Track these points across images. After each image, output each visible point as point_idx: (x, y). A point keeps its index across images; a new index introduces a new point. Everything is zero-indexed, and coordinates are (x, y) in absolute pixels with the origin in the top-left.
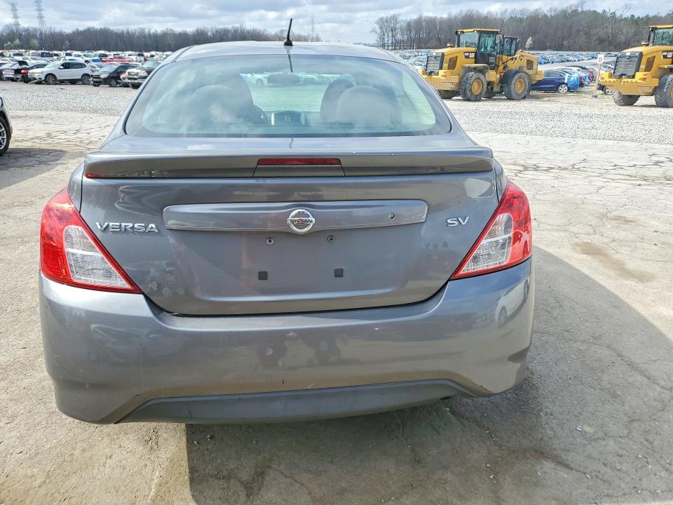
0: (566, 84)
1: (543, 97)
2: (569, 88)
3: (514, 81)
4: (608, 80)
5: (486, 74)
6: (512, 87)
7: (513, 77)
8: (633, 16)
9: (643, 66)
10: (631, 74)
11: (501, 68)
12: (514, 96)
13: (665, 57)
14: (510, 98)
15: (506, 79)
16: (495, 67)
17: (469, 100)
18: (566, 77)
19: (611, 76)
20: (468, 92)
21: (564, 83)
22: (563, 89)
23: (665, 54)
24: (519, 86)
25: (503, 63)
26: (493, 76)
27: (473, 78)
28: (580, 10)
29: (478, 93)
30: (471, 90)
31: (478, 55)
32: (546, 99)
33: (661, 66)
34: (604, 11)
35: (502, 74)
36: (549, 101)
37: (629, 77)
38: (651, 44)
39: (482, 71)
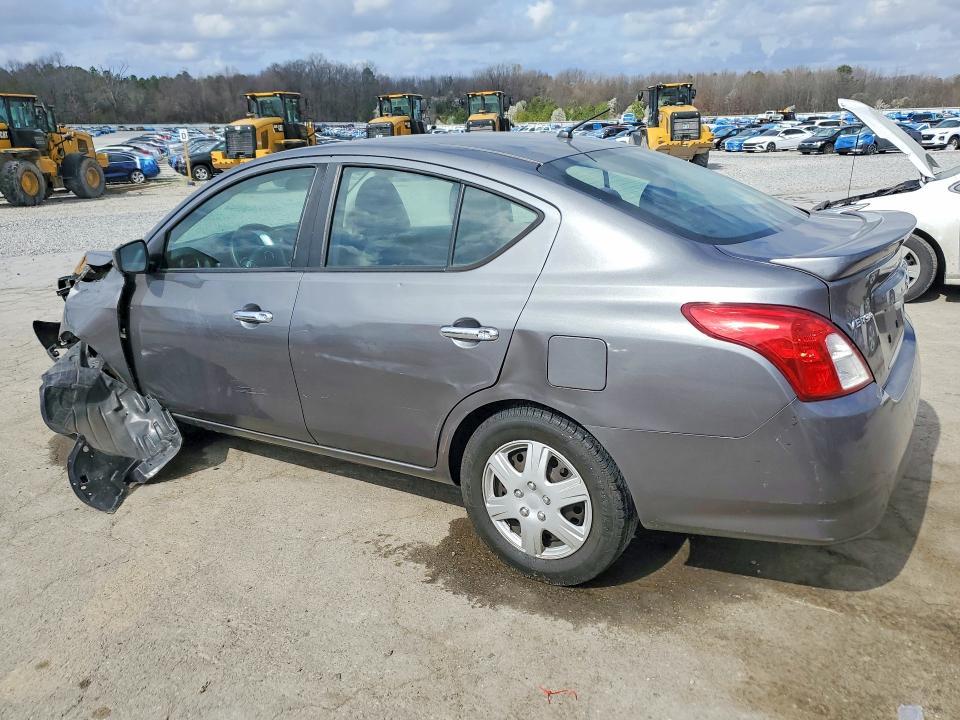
0: (141, 171)
1: (125, 191)
2: (146, 176)
3: (82, 172)
4: (224, 161)
5: (38, 163)
6: (83, 179)
7: (80, 166)
8: (133, 77)
9: (259, 143)
10: (250, 152)
11: (55, 152)
12: (89, 192)
13: (277, 130)
14: (83, 196)
15: (68, 169)
16: (47, 152)
17: (24, 205)
18: (137, 161)
19: (225, 157)
20: (17, 191)
21: (137, 170)
22: (139, 178)
23: (276, 126)
24: (91, 177)
25: (56, 145)
26: (48, 165)
27: (20, 170)
28: (56, 65)
29: (34, 192)
30: (22, 189)
31: (14, 134)
32: (130, 192)
33: (277, 142)
34: (93, 69)
35: (60, 162)
36: (140, 194)
37: (248, 156)
38: (256, 115)
39: (30, 158)
